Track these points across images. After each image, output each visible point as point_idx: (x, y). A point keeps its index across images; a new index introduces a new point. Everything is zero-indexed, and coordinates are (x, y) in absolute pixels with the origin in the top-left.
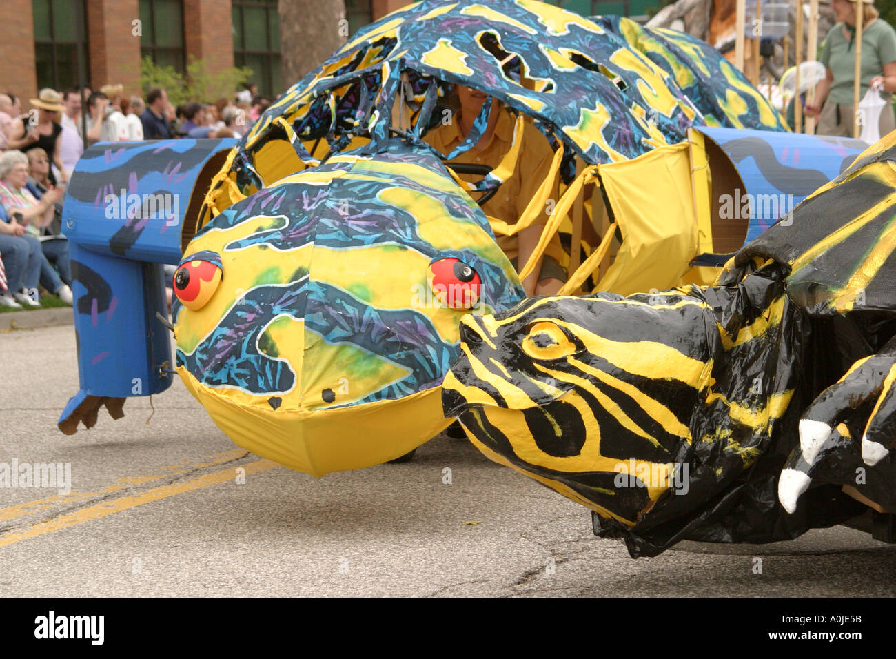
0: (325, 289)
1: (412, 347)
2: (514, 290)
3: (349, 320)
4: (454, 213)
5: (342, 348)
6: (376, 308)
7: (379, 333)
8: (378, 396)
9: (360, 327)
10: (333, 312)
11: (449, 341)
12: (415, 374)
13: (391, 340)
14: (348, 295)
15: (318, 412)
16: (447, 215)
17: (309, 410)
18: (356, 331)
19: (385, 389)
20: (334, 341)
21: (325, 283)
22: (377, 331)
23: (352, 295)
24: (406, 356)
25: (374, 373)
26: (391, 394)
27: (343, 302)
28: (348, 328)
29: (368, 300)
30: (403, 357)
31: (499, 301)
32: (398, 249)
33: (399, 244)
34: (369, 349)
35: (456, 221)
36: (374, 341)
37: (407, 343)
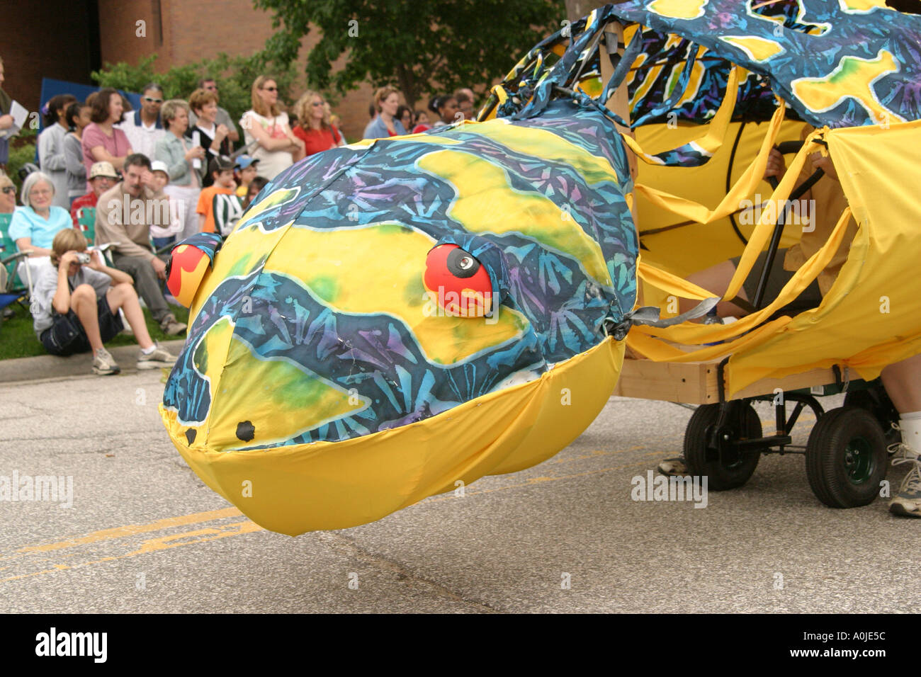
0: (279, 283)
1: (372, 368)
2: (597, 291)
3: (292, 327)
4: (519, 184)
5: (275, 364)
6: (336, 311)
7: (327, 347)
8: (315, 435)
9: (304, 337)
10: (275, 315)
11: (438, 360)
12: (374, 406)
13: (342, 357)
14: (305, 293)
15: (229, 454)
16: (506, 187)
17: (219, 450)
18: (298, 343)
19: (324, 426)
20: (266, 355)
21: (283, 275)
22: (325, 343)
23: (311, 293)
24: (363, 381)
25: (312, 402)
26: (332, 434)
27: (295, 301)
28: (287, 338)
29: (329, 299)
30: (358, 381)
31: (565, 306)
32: (400, 230)
33: (403, 225)
34: (311, 368)
35: (516, 195)
36: (319, 357)
37: (365, 362)
